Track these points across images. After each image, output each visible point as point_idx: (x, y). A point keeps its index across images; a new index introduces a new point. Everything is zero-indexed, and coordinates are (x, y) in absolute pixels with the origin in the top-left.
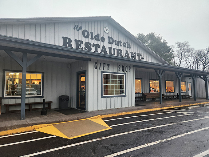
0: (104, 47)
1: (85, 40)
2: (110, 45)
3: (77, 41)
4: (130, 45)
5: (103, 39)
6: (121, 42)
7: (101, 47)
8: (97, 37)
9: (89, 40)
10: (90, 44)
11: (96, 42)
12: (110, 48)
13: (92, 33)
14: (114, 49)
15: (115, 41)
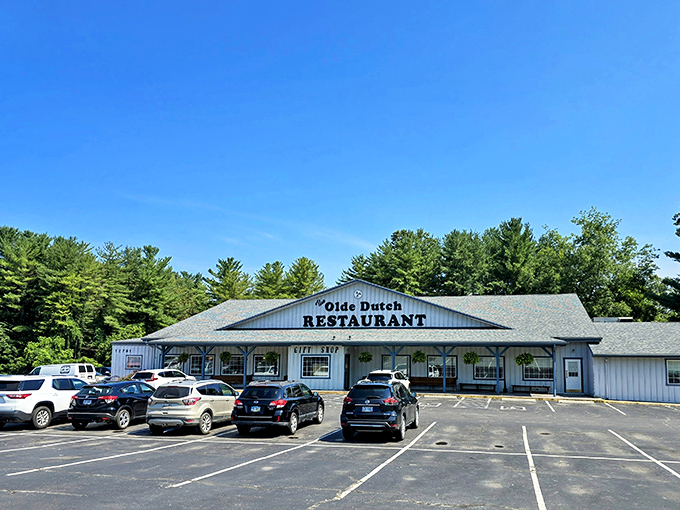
0: (353, 317)
1: (328, 314)
2: (364, 313)
3: (318, 317)
4: (400, 305)
5: (352, 307)
6: (382, 305)
7: (349, 318)
8: (345, 307)
9: (334, 313)
10: (335, 317)
11: (343, 313)
12: (363, 317)
13: (337, 304)
14: (370, 317)
15: (373, 306)
